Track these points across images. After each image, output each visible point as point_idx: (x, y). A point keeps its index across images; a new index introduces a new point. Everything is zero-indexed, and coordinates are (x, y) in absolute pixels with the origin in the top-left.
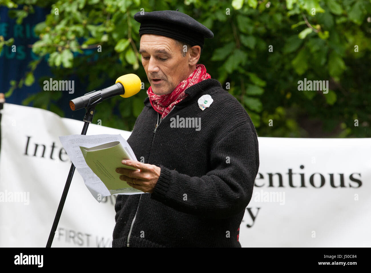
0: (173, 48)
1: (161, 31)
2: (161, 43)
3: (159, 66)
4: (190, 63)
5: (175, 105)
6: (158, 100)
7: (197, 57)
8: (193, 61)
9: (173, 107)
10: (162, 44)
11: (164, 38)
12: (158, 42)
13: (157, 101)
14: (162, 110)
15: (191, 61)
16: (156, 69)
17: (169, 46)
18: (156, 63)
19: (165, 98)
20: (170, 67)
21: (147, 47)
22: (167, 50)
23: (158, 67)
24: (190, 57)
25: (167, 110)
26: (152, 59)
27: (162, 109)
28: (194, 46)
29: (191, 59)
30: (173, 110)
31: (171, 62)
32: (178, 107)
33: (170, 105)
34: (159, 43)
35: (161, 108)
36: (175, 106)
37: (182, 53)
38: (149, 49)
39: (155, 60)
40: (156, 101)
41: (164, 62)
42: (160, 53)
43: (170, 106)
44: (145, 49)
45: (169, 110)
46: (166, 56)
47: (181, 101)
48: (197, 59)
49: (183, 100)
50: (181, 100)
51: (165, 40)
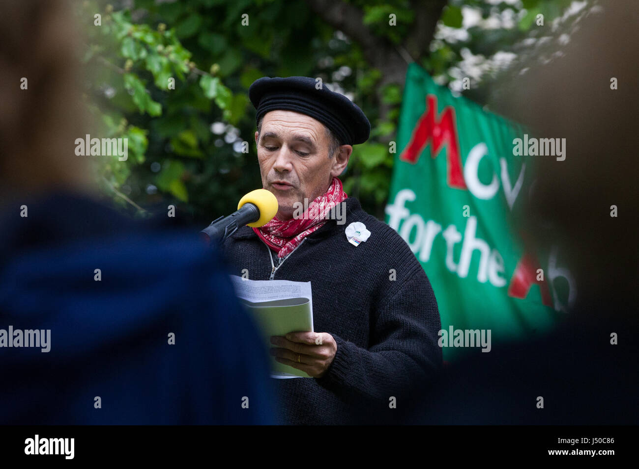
0: (321, 139)
1: (308, 107)
2: (305, 126)
3: (293, 162)
4: (332, 171)
5: (307, 236)
6: (273, 226)
7: (344, 164)
8: (338, 169)
9: (302, 239)
10: (308, 128)
11: (311, 119)
12: (301, 124)
13: (271, 229)
14: (279, 244)
15: (335, 168)
16: (289, 166)
17: (317, 135)
18: (289, 157)
19: (288, 224)
20: (311, 168)
21: (281, 128)
22: (312, 139)
23: (291, 163)
24: (336, 161)
25: (292, 243)
26: (284, 149)
27: (280, 242)
28: (345, 144)
29: (336, 165)
30: (303, 244)
31: (312, 160)
32: (312, 239)
33: (298, 235)
34: (302, 126)
35: (277, 240)
36: (306, 238)
37: (329, 151)
38: (284, 132)
39: (289, 152)
40: (269, 228)
41: (304, 158)
42: (301, 142)
43: (299, 237)
44: (275, 131)
45: (295, 243)
46: (308, 148)
47: (316, 230)
48: (343, 167)
49: (319, 229)
50: (317, 228)
51: (312, 123)
